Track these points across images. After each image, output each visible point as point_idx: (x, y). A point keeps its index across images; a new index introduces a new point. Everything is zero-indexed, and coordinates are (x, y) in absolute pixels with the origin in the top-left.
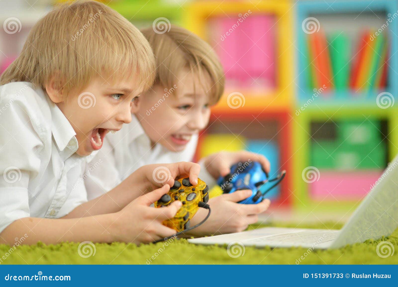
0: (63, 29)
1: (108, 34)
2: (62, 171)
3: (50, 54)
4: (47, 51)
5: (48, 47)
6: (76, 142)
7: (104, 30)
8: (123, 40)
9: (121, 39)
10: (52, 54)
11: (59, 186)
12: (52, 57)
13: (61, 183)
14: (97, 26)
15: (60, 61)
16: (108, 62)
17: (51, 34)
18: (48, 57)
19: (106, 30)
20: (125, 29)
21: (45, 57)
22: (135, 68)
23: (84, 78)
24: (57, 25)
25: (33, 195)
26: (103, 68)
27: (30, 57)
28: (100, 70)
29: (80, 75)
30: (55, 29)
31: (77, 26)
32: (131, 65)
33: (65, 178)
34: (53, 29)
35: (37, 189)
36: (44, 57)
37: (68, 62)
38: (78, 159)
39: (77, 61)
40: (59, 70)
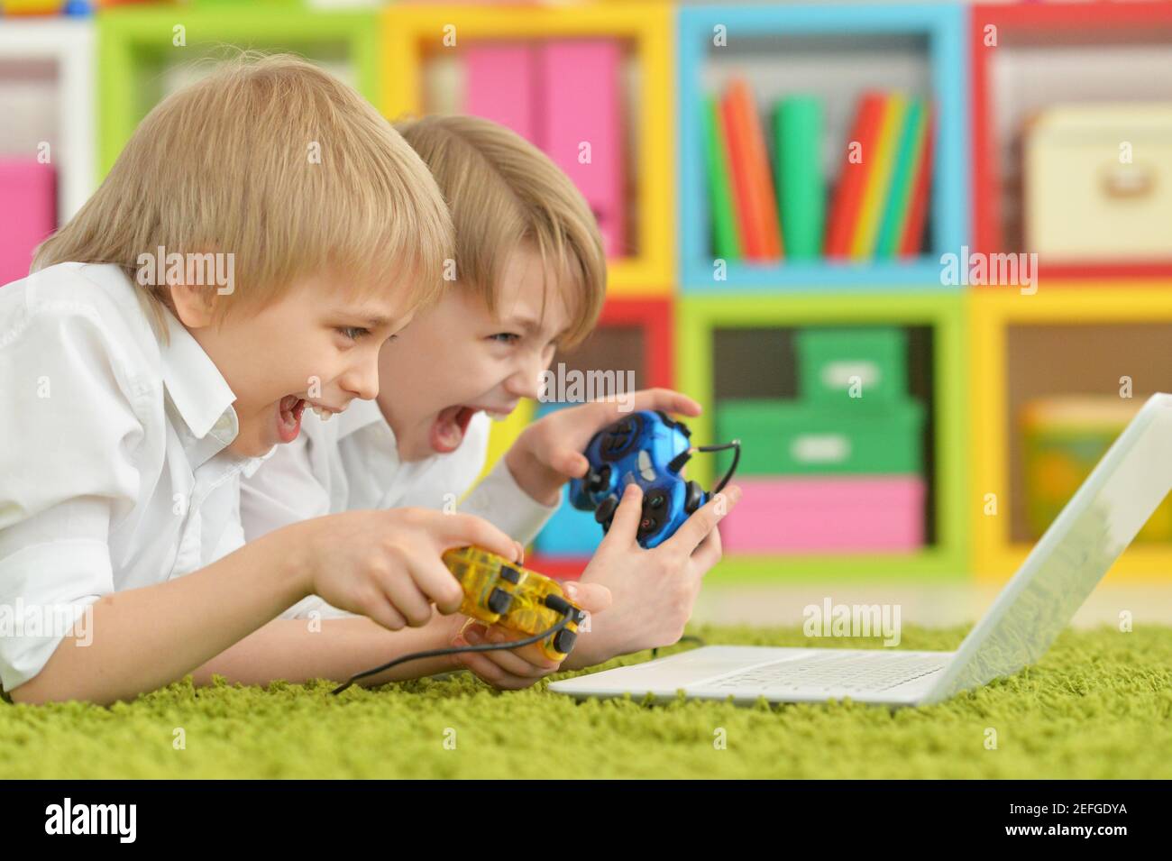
0: (236, 140)
1: (353, 169)
2: (191, 497)
3: (193, 198)
4: (187, 192)
5: (189, 180)
6: (231, 421)
7: (341, 154)
8: (388, 183)
9: (384, 184)
10: (200, 200)
11: (186, 537)
12: (198, 210)
13: (190, 529)
14: (324, 139)
15: (221, 224)
16: (346, 242)
17: (202, 149)
18: (188, 208)
19: (346, 155)
20: (394, 157)
21: (179, 207)
22: (410, 259)
23: (278, 273)
24: (219, 127)
25: (124, 564)
26: (332, 254)
27: (139, 205)
28: (324, 257)
29: (270, 266)
30: (213, 137)
31: (273, 137)
32: (403, 252)
33: (196, 518)
34: (207, 138)
35: (132, 548)
36: (176, 205)
37: (242, 225)
38: (229, 466)
39: (265, 227)
40: (214, 244)
